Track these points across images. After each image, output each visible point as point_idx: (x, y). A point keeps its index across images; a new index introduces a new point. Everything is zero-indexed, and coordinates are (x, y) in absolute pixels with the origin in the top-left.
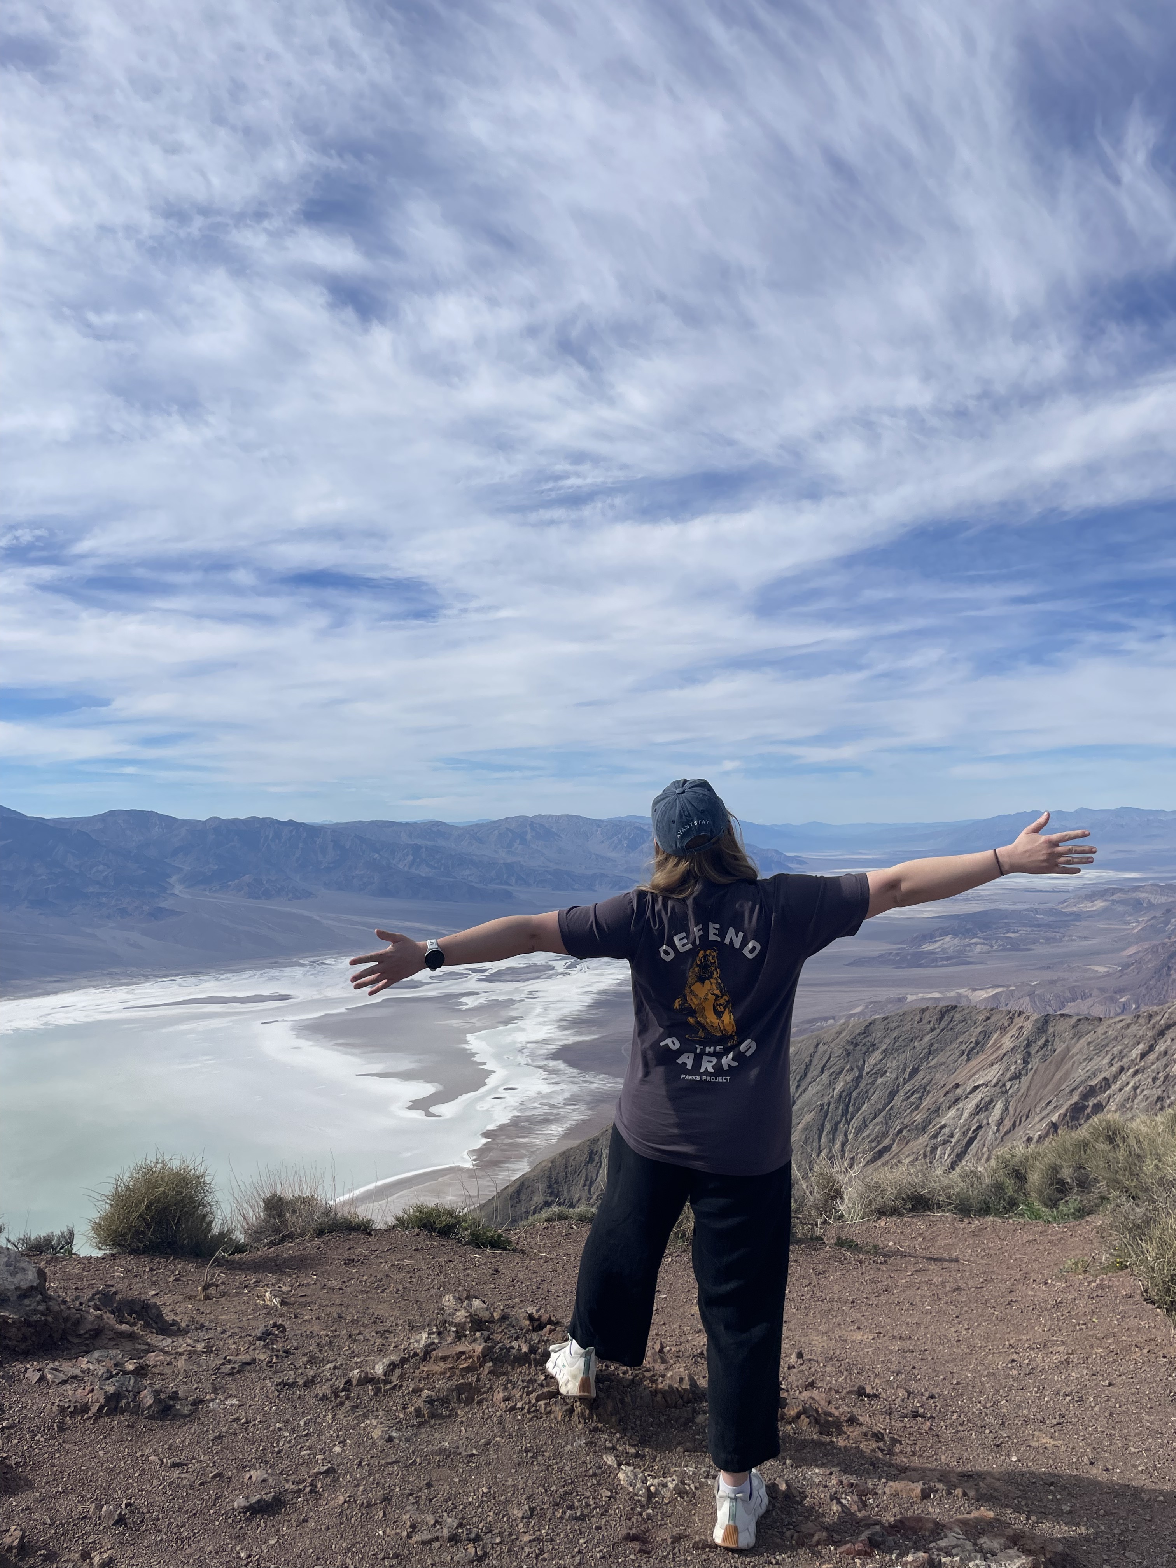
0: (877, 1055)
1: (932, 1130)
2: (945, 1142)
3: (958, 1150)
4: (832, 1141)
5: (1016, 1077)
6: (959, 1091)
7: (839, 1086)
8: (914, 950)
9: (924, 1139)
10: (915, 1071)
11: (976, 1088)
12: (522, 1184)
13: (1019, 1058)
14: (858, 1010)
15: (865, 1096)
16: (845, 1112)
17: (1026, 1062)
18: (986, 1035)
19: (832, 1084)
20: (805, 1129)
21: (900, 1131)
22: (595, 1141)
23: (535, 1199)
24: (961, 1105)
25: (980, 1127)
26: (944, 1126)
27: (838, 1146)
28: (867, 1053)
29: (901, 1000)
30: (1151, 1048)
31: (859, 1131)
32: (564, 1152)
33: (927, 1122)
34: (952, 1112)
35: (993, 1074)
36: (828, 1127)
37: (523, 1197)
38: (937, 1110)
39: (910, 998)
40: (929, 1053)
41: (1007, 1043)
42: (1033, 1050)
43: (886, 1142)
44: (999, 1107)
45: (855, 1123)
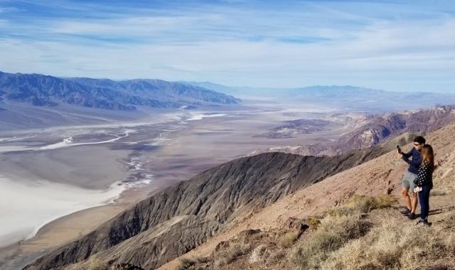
0: (251, 169)
1: (266, 194)
2: (270, 198)
3: (274, 200)
4: (234, 198)
5: (295, 176)
6: (276, 181)
7: (237, 179)
8: (274, 132)
9: (263, 197)
10: (263, 174)
11: (281, 180)
12: (125, 213)
13: (296, 170)
15: (246, 182)
16: (239, 188)
17: (298, 171)
18: (287, 162)
19: (235, 178)
20: (225, 194)
21: (256, 194)
22: (152, 198)
23: (130, 218)
24: (276, 186)
25: (282, 193)
26: (270, 193)
28: (248, 168)
29: (268, 149)
30: (337, 168)
31: (243, 194)
32: (141, 202)
33: (265, 191)
34: (273, 188)
35: (287, 176)
36: (233, 193)
37: (125, 217)
38: (269, 187)
40: (268, 168)
41: (293, 165)
42: (301, 168)
43: (251, 198)
44: (288, 186)
45: (242, 192)
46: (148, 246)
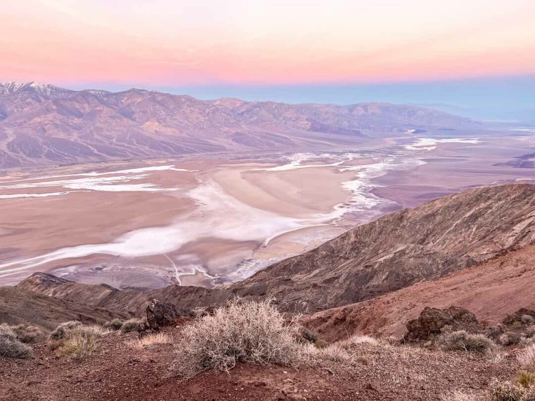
0: (490, 201)
2: (513, 236)
3: (518, 239)
6: (523, 217)
8: (524, 161)
11: (531, 216)
12: (347, 234)
14: (494, 183)
20: (456, 226)
21: (495, 230)
22: (374, 223)
23: (351, 240)
24: (523, 223)
25: (530, 231)
26: (514, 230)
27: (468, 233)
29: (513, 181)
31: (478, 228)
32: (363, 226)
34: (518, 225)
37: (347, 238)
38: (513, 223)
39: (518, 180)
40: (513, 202)
46: (370, 270)
